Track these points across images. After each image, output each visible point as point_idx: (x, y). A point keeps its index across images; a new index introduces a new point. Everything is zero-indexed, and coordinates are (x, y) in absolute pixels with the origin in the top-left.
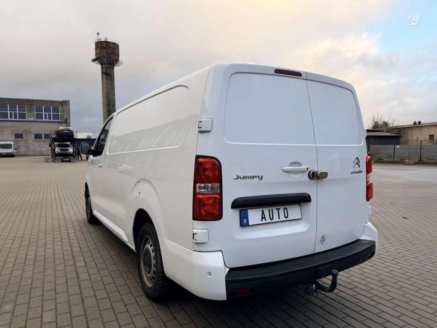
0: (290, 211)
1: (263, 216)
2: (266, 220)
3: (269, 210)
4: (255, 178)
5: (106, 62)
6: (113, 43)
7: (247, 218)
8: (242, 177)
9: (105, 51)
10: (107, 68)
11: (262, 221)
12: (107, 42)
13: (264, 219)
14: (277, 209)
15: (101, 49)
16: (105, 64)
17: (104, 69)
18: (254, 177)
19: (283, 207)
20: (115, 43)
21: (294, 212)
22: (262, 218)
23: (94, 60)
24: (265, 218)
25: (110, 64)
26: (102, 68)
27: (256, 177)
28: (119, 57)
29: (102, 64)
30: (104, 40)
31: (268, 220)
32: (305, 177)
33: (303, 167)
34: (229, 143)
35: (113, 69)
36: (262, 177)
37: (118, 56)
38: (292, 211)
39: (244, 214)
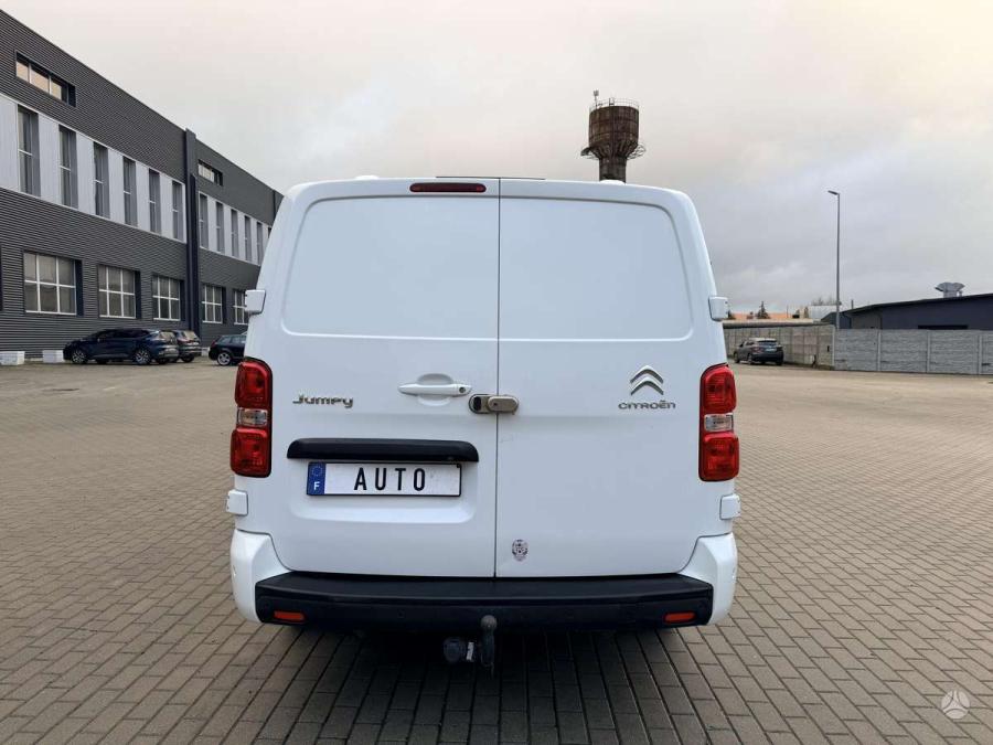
0: (432, 477)
1: (361, 481)
2: (365, 488)
3: (377, 470)
4: (336, 404)
5: (609, 153)
6: (625, 108)
7: (322, 480)
8: (309, 400)
9: (608, 129)
10: (610, 166)
11: (356, 488)
12: (613, 109)
13: (360, 487)
14: (397, 469)
15: (600, 126)
16: (607, 156)
17: (605, 168)
18: (334, 401)
19: (415, 467)
20: (630, 108)
21: (441, 479)
22: (358, 483)
23: (585, 152)
24: (364, 484)
25: (618, 155)
26: (601, 167)
27: (339, 400)
28: (637, 137)
29: (601, 159)
30: (607, 105)
31: (372, 489)
32: (462, 407)
33: (452, 386)
34: (289, 333)
35: (624, 165)
36: (351, 401)
37: (636, 135)
38: (435, 477)
39: (317, 471)
